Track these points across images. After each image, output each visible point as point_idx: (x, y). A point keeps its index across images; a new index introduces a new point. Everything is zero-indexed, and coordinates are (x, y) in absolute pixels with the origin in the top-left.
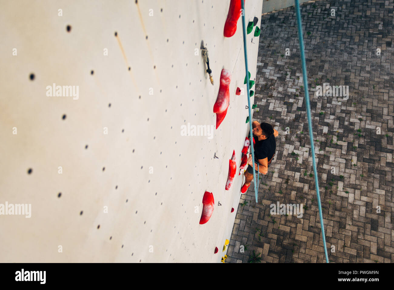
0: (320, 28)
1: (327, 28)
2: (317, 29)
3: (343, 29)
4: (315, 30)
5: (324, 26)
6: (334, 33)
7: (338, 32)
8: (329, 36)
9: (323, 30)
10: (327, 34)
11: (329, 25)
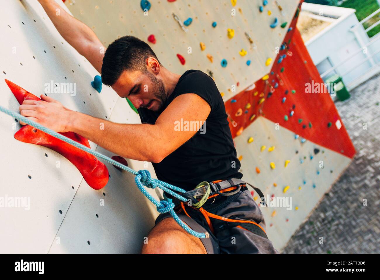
0: (334, 240)
1: (340, 236)
2: (333, 243)
3: (355, 227)
4: (332, 245)
5: (336, 236)
6: (351, 237)
7: (354, 234)
8: (349, 243)
9: (339, 240)
10: (345, 242)
11: (339, 232)
